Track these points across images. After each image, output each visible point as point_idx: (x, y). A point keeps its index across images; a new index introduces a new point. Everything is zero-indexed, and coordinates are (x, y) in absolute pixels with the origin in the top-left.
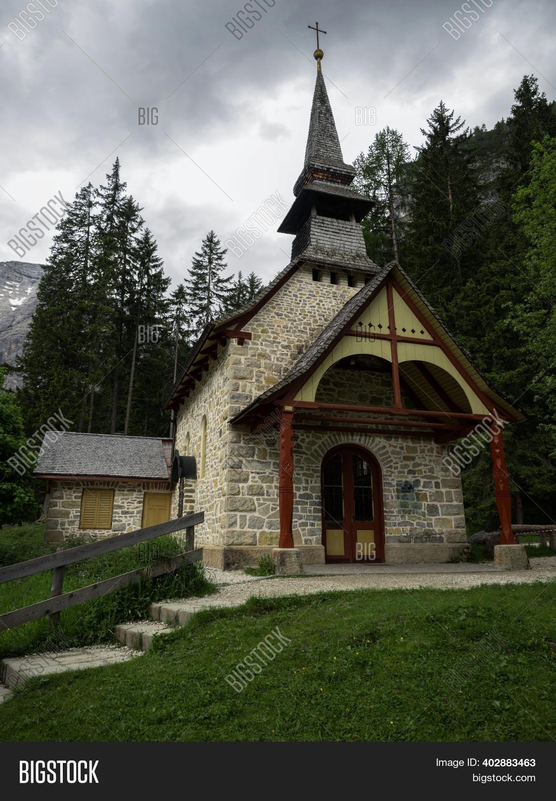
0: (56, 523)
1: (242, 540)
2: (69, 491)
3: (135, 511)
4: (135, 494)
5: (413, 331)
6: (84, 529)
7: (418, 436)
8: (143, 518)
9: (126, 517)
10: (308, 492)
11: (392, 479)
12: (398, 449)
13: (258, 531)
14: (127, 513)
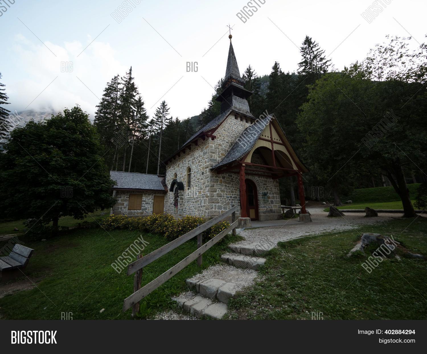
0: (119, 208)
1: (215, 214)
2: (124, 195)
3: (151, 202)
4: (151, 196)
5: (277, 140)
6: (130, 210)
7: (267, 177)
8: (154, 205)
9: (147, 205)
10: (236, 196)
11: (260, 191)
12: (262, 181)
13: (221, 211)
14: (148, 203)
